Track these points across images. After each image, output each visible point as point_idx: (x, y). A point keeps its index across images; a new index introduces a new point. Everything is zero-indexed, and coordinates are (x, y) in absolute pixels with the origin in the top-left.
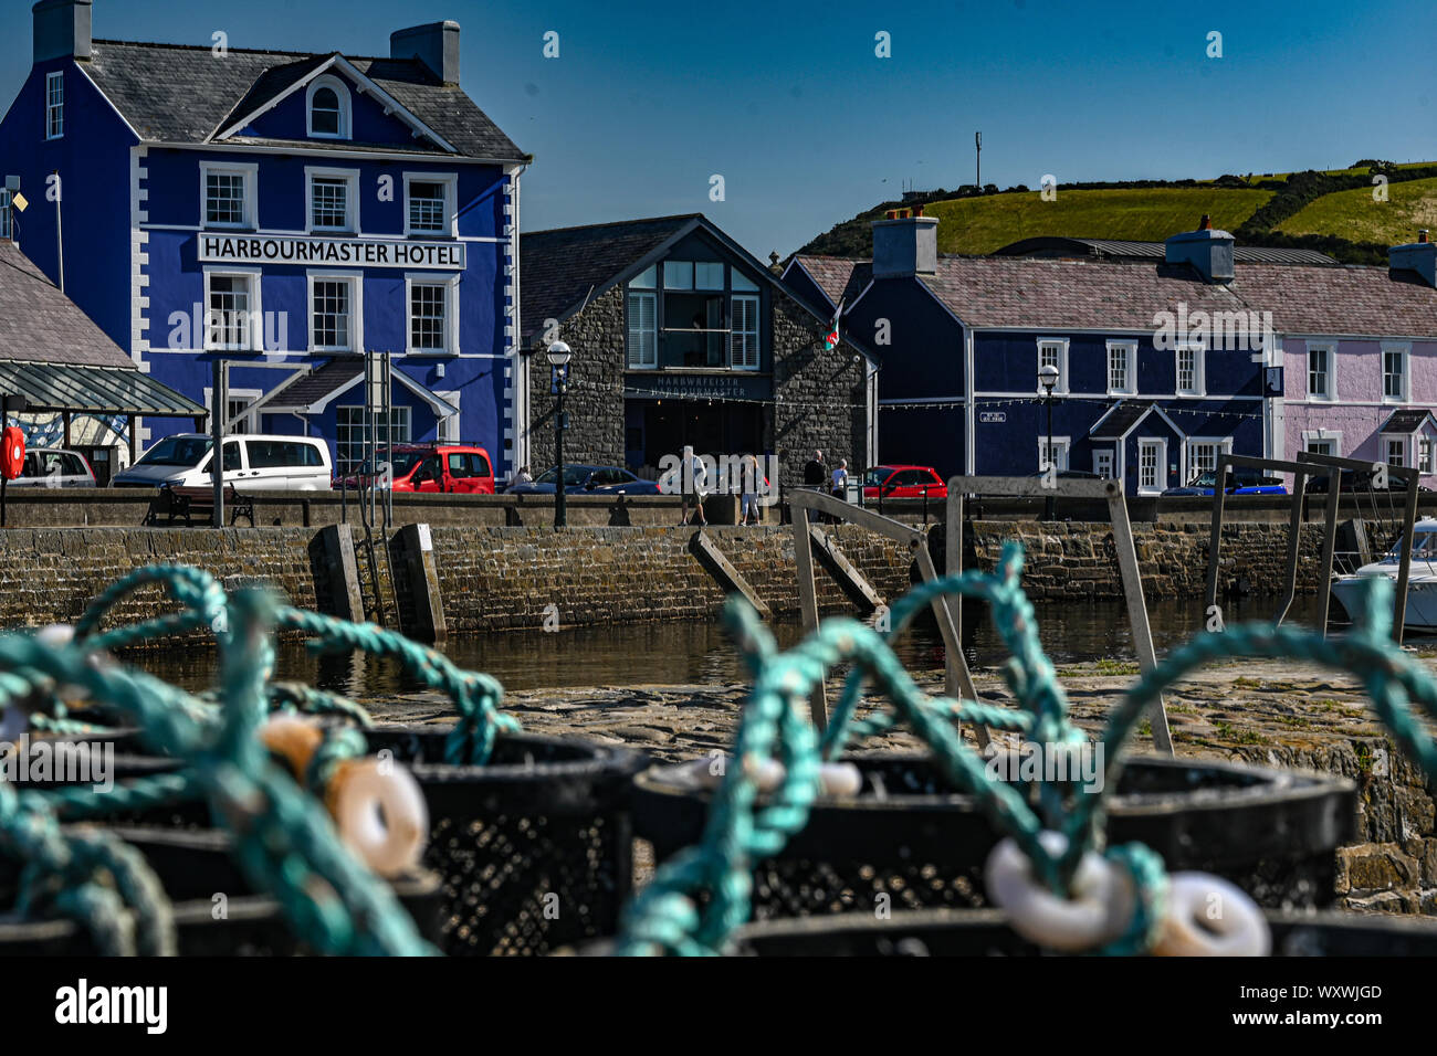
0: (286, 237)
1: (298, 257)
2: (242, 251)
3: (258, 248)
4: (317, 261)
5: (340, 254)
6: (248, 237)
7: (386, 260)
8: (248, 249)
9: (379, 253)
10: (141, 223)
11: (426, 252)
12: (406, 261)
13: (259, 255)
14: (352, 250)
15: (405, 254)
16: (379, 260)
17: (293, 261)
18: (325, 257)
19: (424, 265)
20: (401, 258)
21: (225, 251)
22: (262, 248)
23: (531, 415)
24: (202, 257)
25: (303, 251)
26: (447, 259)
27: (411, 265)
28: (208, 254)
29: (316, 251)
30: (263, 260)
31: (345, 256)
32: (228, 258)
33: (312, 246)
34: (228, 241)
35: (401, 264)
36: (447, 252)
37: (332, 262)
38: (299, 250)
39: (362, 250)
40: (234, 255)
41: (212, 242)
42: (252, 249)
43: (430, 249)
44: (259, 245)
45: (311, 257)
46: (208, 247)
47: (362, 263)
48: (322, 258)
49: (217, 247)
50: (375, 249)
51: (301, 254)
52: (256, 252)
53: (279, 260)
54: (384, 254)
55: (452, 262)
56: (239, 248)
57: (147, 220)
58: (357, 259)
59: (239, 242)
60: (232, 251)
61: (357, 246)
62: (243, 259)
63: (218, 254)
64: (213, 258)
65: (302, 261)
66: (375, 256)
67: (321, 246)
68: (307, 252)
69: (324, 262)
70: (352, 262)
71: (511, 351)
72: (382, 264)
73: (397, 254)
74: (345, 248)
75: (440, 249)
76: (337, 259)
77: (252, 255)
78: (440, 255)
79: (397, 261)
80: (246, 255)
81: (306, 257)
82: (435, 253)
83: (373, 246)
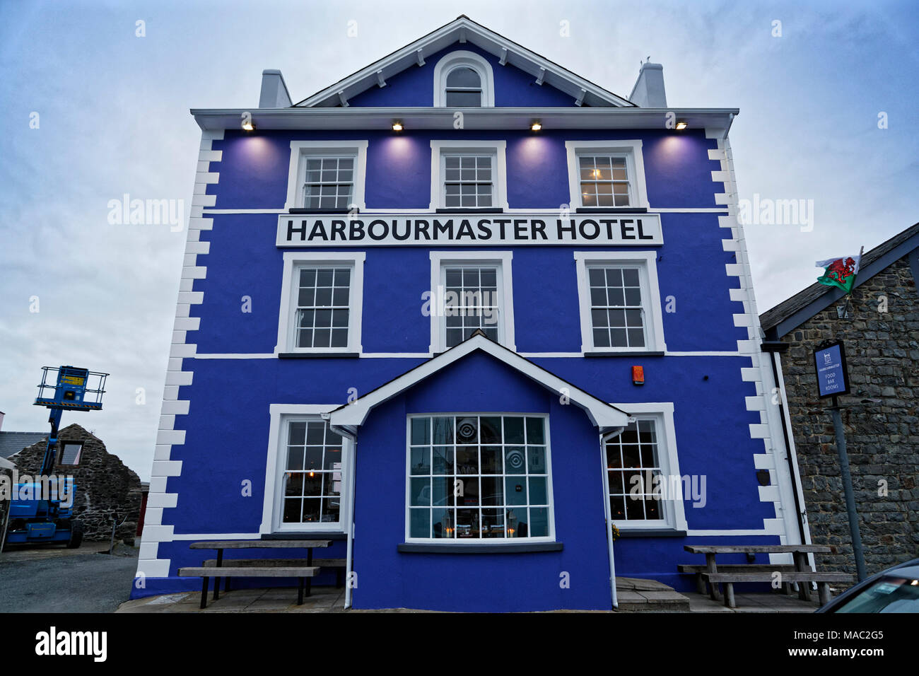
0: (402, 216)
1: (417, 237)
2: (338, 234)
3: (360, 230)
4: (443, 239)
5: (477, 231)
6: (348, 219)
7: (545, 237)
8: (347, 232)
9: (534, 230)
10: (205, 208)
11: (603, 227)
12: (574, 237)
13: (362, 236)
14: (495, 228)
15: (572, 229)
16: (534, 237)
17: (411, 241)
18: (455, 234)
19: (602, 239)
20: (567, 236)
21: (313, 234)
22: (365, 229)
23: (795, 433)
24: (281, 240)
25: (424, 230)
26: (635, 233)
27: (581, 240)
28: (289, 238)
29: (443, 231)
30: (367, 241)
31: (485, 234)
32: (318, 241)
33: (436, 224)
34: (319, 223)
35: (567, 239)
36: (635, 225)
37: (466, 240)
38: (418, 230)
39: (510, 228)
40: (325, 238)
41: (297, 224)
42: (352, 230)
43: (609, 223)
44: (361, 224)
45: (436, 237)
46: (291, 230)
47: (510, 240)
48: (451, 237)
49: (303, 230)
50: (528, 225)
51: (421, 234)
52: (357, 234)
53: (390, 240)
54: (541, 230)
55: (641, 237)
56: (334, 230)
57: (214, 205)
58: (503, 237)
59: (334, 223)
60: (323, 235)
61: (502, 223)
62: (338, 242)
63: (303, 238)
64: (296, 240)
65: (422, 241)
66: (529, 233)
67: (450, 224)
68: (430, 231)
69: (454, 242)
70: (495, 240)
71: (749, 347)
72: (539, 241)
73: (561, 230)
74: (485, 225)
75: (623, 222)
76: (473, 237)
77: (352, 238)
78: (624, 229)
79: (560, 237)
80: (343, 238)
81: (427, 237)
82: (616, 228)
83: (525, 221)
